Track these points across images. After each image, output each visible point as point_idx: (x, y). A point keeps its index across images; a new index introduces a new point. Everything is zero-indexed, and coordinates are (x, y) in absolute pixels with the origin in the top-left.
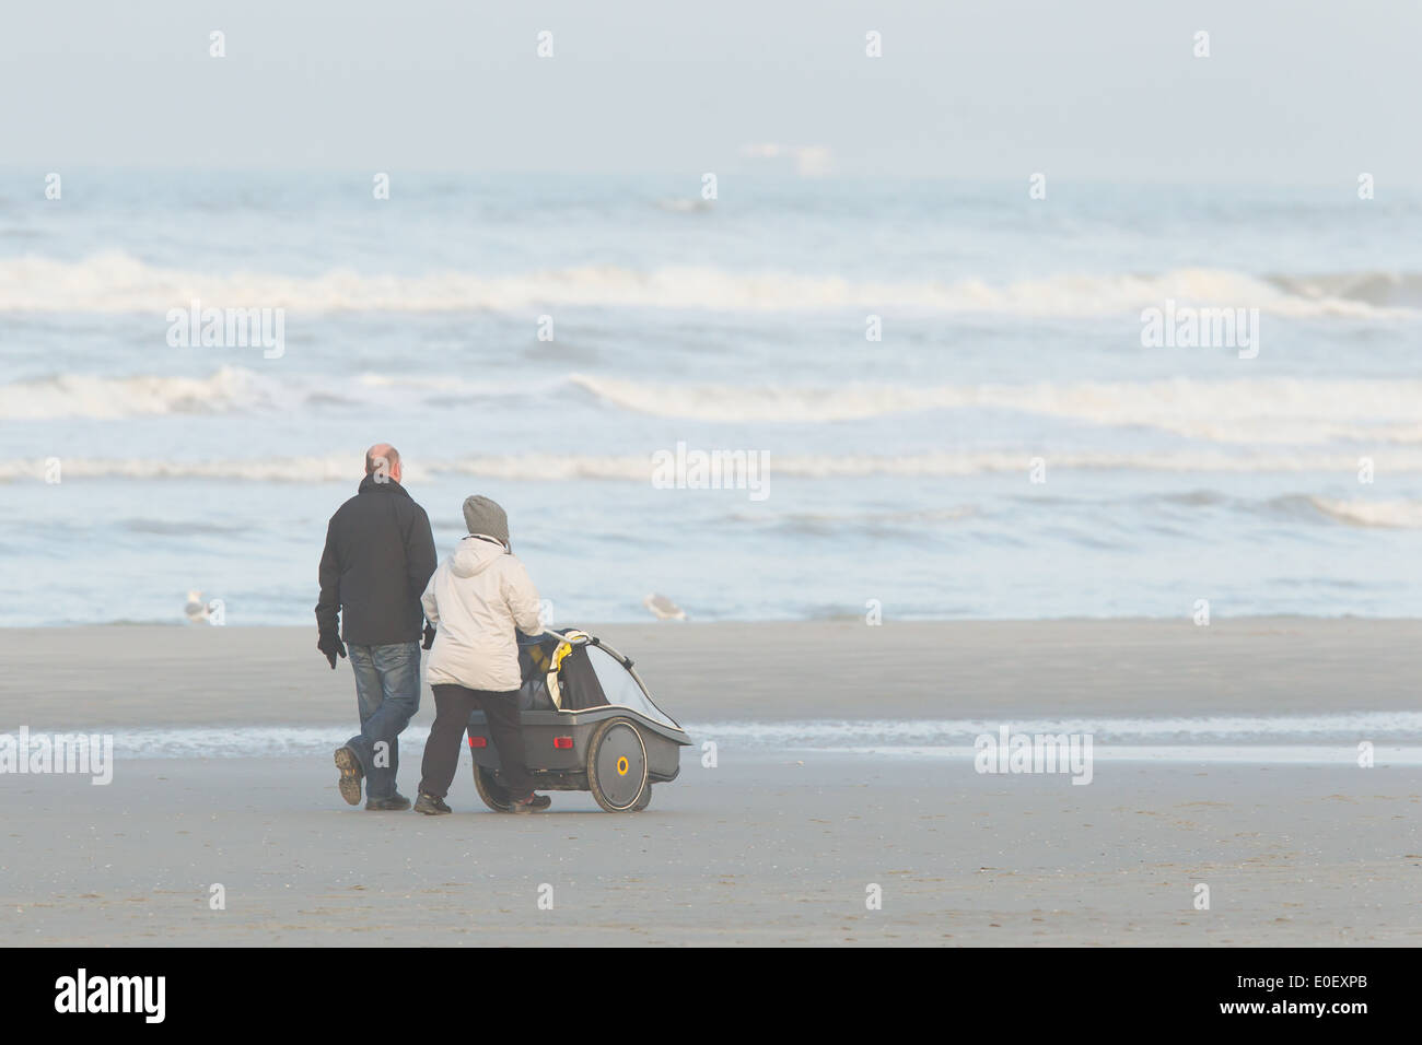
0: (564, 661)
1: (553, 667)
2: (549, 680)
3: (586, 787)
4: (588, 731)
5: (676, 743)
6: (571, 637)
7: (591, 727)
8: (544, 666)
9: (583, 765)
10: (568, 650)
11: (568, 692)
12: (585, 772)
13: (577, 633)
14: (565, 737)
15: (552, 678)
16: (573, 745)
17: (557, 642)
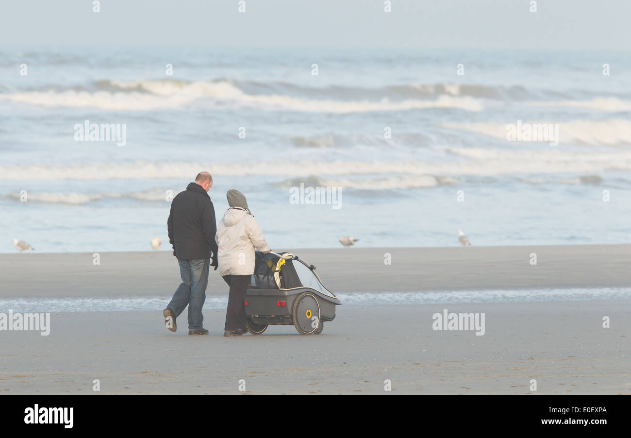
0: (282, 267)
1: (277, 269)
2: (275, 275)
3: (292, 324)
4: (293, 298)
5: (334, 303)
6: (285, 256)
7: (294, 296)
8: (273, 269)
9: (291, 314)
10: (284, 262)
11: (284, 280)
12: (292, 317)
13: (287, 254)
14: (282, 301)
15: (276, 275)
16: (286, 305)
17: (279, 258)
